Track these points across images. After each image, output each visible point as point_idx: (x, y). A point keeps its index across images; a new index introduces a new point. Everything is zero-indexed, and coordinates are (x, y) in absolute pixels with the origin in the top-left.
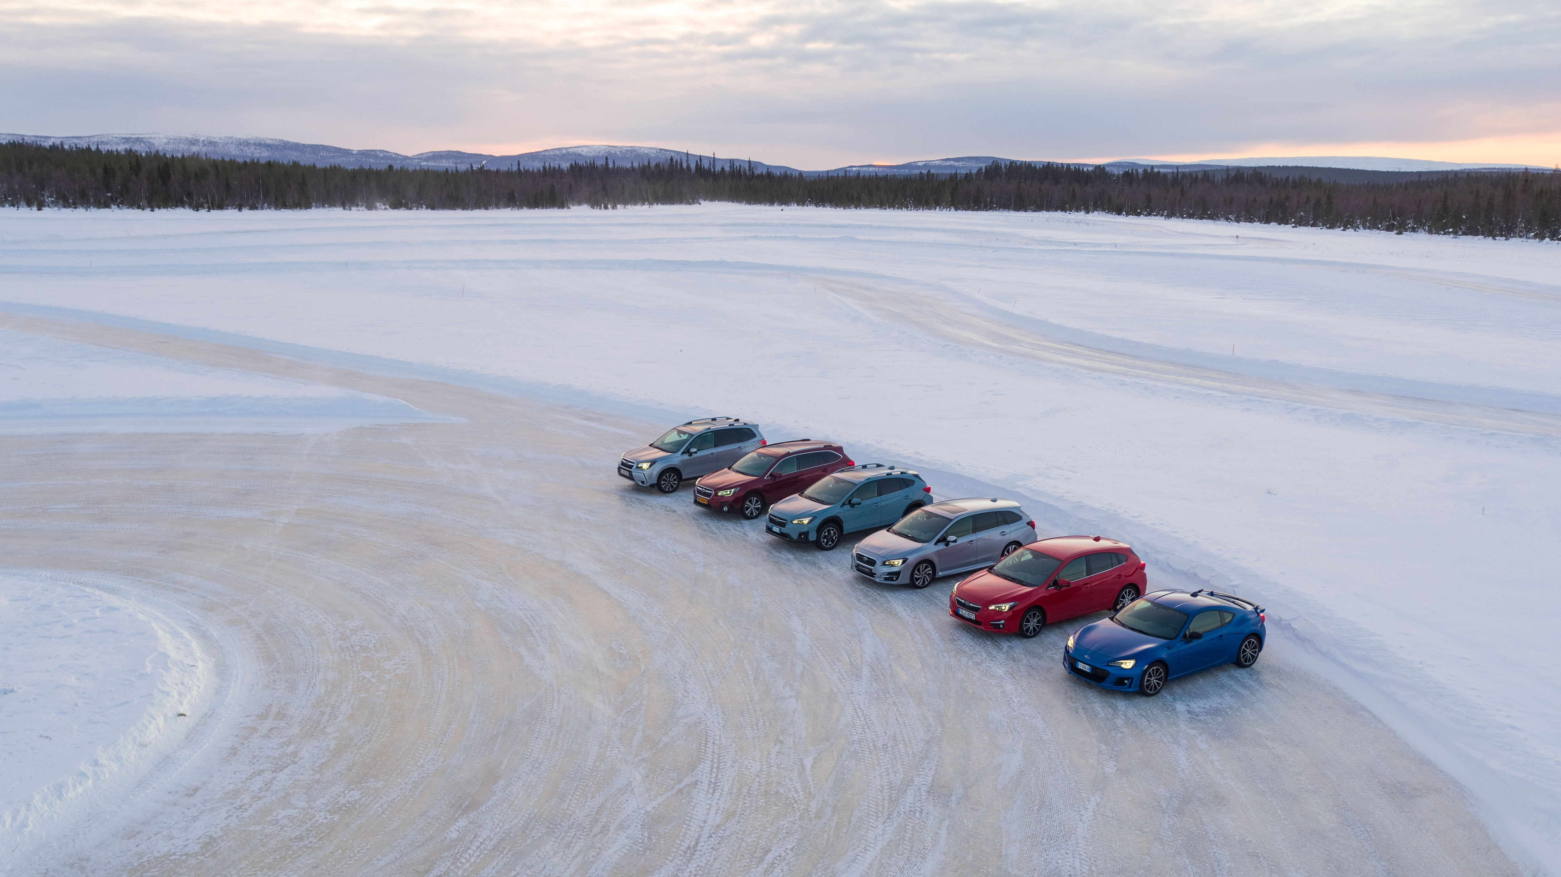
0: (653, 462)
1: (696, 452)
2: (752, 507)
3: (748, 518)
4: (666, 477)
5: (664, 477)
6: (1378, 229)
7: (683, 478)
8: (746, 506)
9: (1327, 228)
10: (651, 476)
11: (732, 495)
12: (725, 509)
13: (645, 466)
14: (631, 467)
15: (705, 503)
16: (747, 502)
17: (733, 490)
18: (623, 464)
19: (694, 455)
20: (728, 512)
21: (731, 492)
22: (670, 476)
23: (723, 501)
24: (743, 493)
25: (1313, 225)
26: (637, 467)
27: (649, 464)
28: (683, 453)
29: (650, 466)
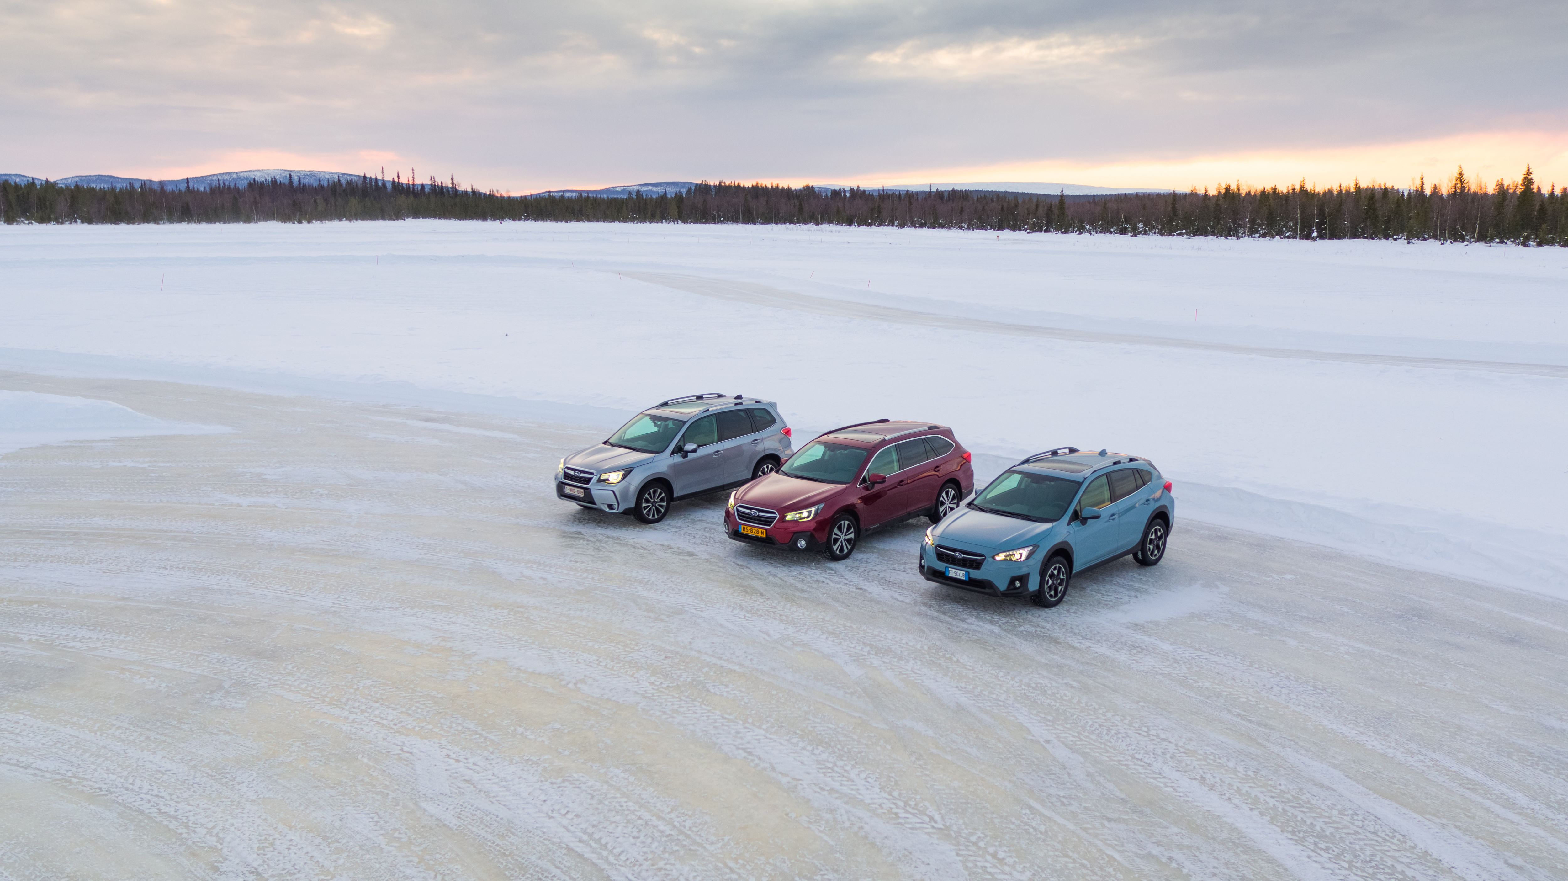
0: (628, 471)
1: (695, 451)
2: (843, 537)
3: (836, 558)
4: (649, 494)
5: (646, 496)
7: (675, 495)
8: (834, 536)
10: (623, 496)
11: (813, 518)
12: (802, 544)
13: (615, 477)
14: (587, 481)
15: (760, 535)
17: (813, 509)
18: (567, 476)
19: (691, 456)
20: (807, 549)
21: (810, 512)
22: (655, 492)
24: (830, 513)
26: (600, 481)
27: (621, 474)
28: (673, 453)
29: (624, 477)
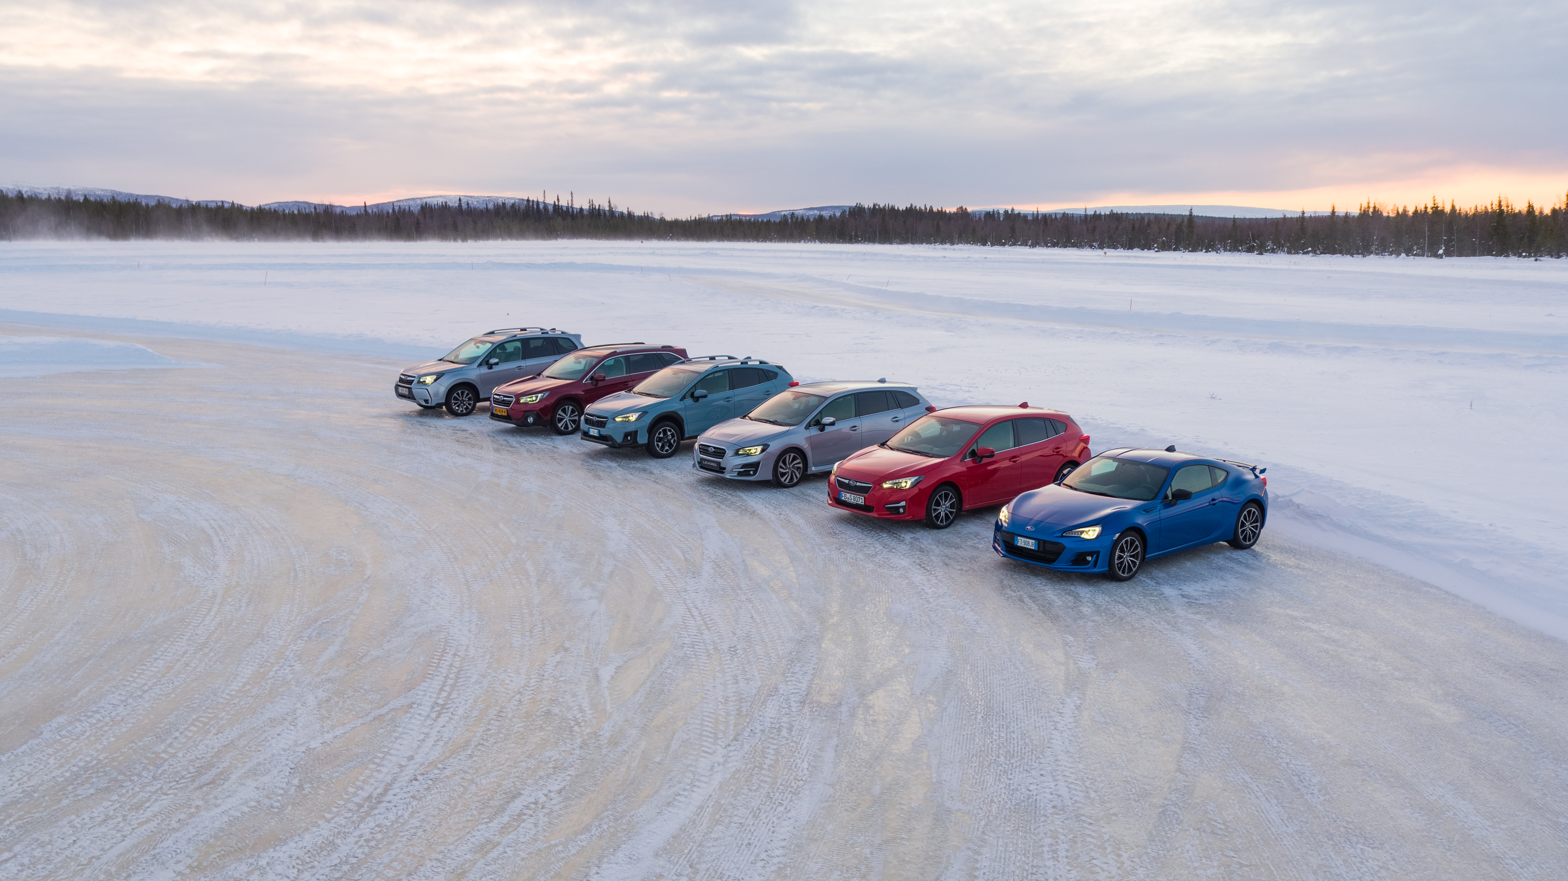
0: (439, 375)
1: (497, 364)
2: (566, 418)
3: (560, 433)
4: (458, 394)
5: (455, 395)
6: (1239, 251)
7: (481, 397)
8: (558, 416)
9: (1190, 251)
10: (437, 394)
11: (539, 404)
12: (530, 420)
13: (429, 380)
14: (411, 382)
15: (504, 414)
16: (560, 412)
17: (540, 395)
18: (401, 380)
19: (496, 369)
20: (534, 424)
21: (537, 397)
22: (463, 393)
23: (528, 410)
24: (553, 400)
25: (1175, 250)
26: (419, 382)
27: (435, 377)
28: (480, 365)
29: (436, 380)
